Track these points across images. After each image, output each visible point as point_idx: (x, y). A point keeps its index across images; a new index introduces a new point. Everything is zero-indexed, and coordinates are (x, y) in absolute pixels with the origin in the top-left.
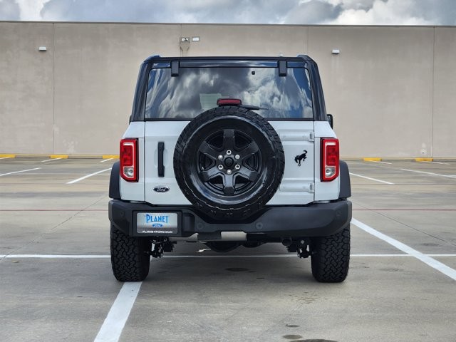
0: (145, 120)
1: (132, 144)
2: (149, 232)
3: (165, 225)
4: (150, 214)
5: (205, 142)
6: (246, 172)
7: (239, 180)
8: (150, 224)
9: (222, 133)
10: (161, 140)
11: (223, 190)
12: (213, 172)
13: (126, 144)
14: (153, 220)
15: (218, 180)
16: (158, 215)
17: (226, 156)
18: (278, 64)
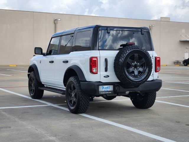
0: (99, 50)
1: (96, 59)
2: (103, 93)
3: (109, 90)
4: (104, 86)
5: (129, 59)
6: (141, 69)
7: (139, 72)
8: (104, 90)
9: (134, 55)
10: (106, 58)
11: (134, 76)
12: (131, 69)
13: (94, 59)
14: (105, 88)
15: (133, 72)
16: (106, 86)
17: (135, 64)
18: (141, 30)
